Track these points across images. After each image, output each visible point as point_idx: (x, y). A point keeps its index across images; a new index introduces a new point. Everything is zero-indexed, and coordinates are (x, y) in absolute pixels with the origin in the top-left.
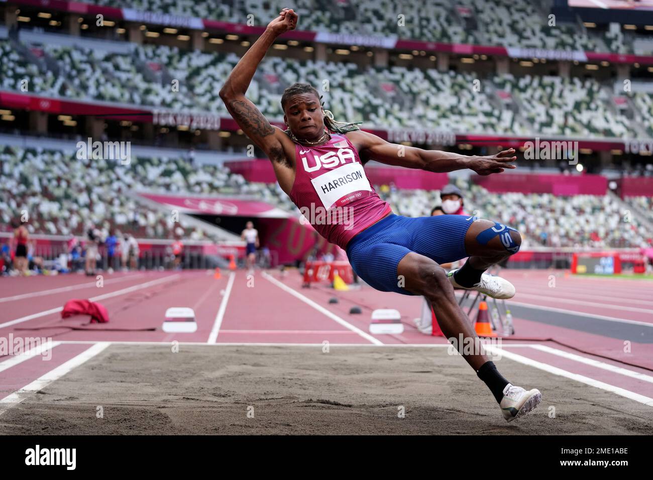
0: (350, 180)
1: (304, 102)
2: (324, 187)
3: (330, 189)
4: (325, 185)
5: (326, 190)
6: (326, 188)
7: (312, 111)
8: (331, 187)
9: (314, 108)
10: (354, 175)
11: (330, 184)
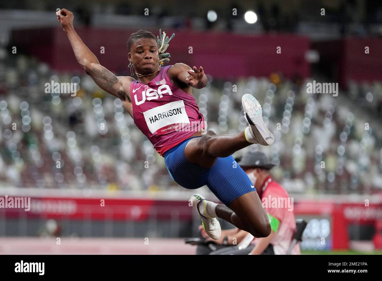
0: (171, 114)
1: (147, 45)
2: (151, 119)
3: (155, 120)
4: (152, 117)
5: (152, 121)
6: (153, 119)
7: (152, 52)
8: (156, 119)
9: (155, 50)
10: (174, 111)
11: (155, 116)
